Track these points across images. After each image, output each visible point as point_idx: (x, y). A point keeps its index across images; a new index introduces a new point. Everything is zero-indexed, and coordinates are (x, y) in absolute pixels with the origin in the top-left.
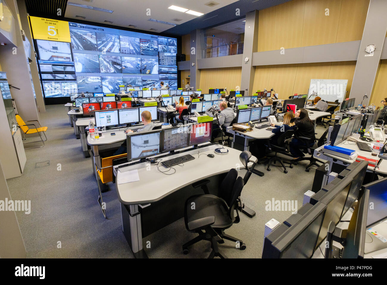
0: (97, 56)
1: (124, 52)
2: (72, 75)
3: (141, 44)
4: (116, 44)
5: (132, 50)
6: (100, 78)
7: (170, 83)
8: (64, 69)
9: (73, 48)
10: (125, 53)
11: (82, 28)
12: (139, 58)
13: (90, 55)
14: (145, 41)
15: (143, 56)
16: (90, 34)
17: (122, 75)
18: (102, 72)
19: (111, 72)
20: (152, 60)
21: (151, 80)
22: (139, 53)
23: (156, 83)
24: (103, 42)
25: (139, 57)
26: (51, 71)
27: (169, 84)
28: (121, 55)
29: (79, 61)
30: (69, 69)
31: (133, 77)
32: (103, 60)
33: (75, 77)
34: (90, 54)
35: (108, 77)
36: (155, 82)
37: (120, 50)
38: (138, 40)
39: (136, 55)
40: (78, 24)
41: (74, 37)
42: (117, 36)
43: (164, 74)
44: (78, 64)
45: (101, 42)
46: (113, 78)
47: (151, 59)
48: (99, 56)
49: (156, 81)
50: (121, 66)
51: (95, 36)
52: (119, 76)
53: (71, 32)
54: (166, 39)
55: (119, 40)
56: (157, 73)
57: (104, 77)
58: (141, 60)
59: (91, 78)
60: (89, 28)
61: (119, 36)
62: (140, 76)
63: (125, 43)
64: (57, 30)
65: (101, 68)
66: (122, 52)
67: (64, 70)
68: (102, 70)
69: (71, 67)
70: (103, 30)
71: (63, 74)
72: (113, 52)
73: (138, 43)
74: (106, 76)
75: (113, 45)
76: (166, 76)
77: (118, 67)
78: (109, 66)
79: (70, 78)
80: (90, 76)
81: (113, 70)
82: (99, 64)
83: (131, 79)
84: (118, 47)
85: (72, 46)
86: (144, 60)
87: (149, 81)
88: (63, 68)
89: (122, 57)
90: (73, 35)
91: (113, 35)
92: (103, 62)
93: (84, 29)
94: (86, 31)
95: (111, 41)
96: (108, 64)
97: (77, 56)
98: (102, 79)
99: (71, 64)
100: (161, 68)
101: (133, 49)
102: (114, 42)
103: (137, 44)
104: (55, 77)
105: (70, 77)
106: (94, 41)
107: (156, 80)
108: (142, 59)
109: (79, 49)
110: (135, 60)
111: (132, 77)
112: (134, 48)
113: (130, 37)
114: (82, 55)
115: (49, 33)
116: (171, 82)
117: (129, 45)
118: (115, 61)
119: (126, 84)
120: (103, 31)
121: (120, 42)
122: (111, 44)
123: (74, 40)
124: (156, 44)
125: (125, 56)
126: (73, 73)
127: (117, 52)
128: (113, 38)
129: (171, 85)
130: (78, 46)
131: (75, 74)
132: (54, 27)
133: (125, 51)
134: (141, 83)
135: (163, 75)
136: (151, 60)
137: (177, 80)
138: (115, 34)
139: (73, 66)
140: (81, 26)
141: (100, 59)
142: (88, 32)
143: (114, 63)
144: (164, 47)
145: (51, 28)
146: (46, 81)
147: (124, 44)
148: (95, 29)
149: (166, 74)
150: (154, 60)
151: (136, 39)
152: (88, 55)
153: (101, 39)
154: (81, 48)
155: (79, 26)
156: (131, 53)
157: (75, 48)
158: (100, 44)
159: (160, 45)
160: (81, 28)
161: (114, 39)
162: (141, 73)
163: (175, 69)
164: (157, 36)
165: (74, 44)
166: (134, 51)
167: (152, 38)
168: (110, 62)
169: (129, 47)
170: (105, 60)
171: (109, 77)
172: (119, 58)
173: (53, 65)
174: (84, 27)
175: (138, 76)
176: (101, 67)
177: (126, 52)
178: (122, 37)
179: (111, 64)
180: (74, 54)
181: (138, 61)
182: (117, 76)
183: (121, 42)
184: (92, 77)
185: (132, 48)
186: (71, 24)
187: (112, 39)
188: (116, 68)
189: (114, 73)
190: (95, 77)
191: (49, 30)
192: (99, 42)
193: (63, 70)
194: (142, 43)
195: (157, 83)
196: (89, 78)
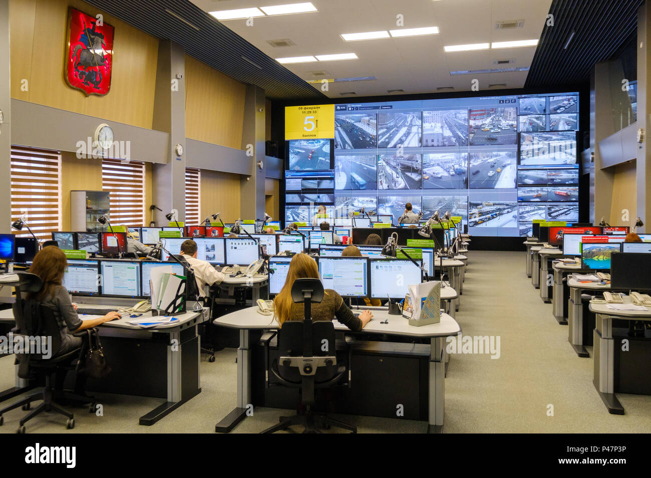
0: (374, 158)
1: (430, 143)
2: (328, 196)
3: (472, 123)
4: (414, 129)
5: (449, 138)
6: (375, 200)
7: (553, 210)
8: (319, 184)
9: (337, 147)
10: (433, 146)
11: (355, 111)
12: (463, 154)
13: (363, 157)
14: (483, 112)
15: (474, 148)
16: (367, 118)
17: (422, 192)
18: (380, 187)
19: (398, 188)
20: (500, 156)
21: (494, 205)
22: (463, 143)
23: (506, 211)
24: (389, 129)
25: (465, 152)
26: (299, 188)
27: (550, 214)
28: (422, 150)
29: (343, 170)
30: (325, 184)
31: (447, 198)
32: (384, 164)
33: (333, 199)
34: (362, 155)
35: (391, 197)
36: (504, 209)
37: (421, 141)
38: (463, 113)
39: (457, 148)
40: (349, 105)
41: (339, 128)
42: (418, 114)
43: (534, 189)
44: (340, 176)
45: (385, 130)
46: (400, 200)
47: (495, 153)
48: (378, 157)
49: (507, 205)
50: (421, 174)
51: (375, 121)
52: (413, 195)
53: (337, 120)
54: (543, 100)
55: (420, 121)
56: (513, 185)
57: (384, 198)
58: (469, 158)
59: (359, 201)
60: (366, 108)
61: (422, 113)
62: (464, 195)
63: (433, 124)
64: (317, 121)
65: (379, 180)
66: (425, 144)
67: (318, 186)
68: (382, 184)
69: (328, 181)
70: (391, 106)
71: (316, 193)
72: (407, 147)
73: (465, 120)
74: (386, 195)
75: (407, 134)
76: (540, 192)
77: (415, 177)
78: (395, 175)
79: (324, 201)
80: (358, 196)
81: (401, 183)
82: (377, 173)
83: (440, 202)
84: (417, 135)
85: (335, 144)
86: (477, 157)
87: (487, 205)
88: (317, 183)
89: (424, 155)
90: (339, 126)
91: (410, 114)
92: (384, 169)
93: (359, 111)
94: (361, 115)
95: (405, 126)
96: (394, 172)
97: (341, 160)
98: (380, 202)
99: (330, 176)
100: (522, 173)
101: (451, 134)
102: (411, 126)
103: (462, 122)
104: (303, 199)
105: (325, 198)
106: (371, 131)
107: (508, 202)
108: (472, 154)
109: (345, 148)
110: (453, 157)
111: (444, 197)
112: (453, 132)
113: (444, 111)
114: (348, 157)
115: (305, 129)
116: (557, 209)
117: (442, 127)
118: (409, 163)
119: (428, 212)
120: (390, 110)
121: (422, 125)
122: (404, 130)
123: (339, 133)
124: (513, 115)
125: (431, 152)
126: (330, 191)
127: (414, 146)
128: (409, 120)
129: (554, 217)
130: (344, 142)
131: (333, 193)
132: (313, 117)
133: (433, 141)
134: (466, 211)
135: (532, 191)
136: (496, 156)
137: (577, 203)
138: (414, 111)
139: (332, 179)
140: (354, 108)
141: (379, 162)
142: (363, 117)
143: (406, 169)
144: (537, 118)
145: (309, 120)
146: (290, 207)
147: (432, 126)
148: (377, 108)
149: (539, 188)
150: (503, 154)
151: (460, 113)
152: (360, 157)
153: (386, 124)
154: (349, 145)
155: (350, 109)
156: (446, 143)
157: (339, 148)
158: (383, 134)
159: (524, 117)
160: (353, 111)
161: (411, 121)
162: (467, 188)
163: (570, 173)
164: (515, 97)
165: (339, 140)
166: (454, 140)
167: (501, 104)
168: (399, 168)
169: (441, 132)
170: (388, 163)
171: (394, 198)
172: (418, 157)
173: (304, 179)
174: (358, 108)
175: (459, 195)
176: (381, 178)
177: (435, 143)
178: (428, 113)
179: (399, 170)
180: (336, 157)
181: (462, 159)
182: (410, 195)
183: (424, 125)
184: (361, 199)
185: (447, 133)
186: (338, 107)
187: (406, 121)
188: (409, 180)
189: (405, 188)
190: (366, 199)
191: (306, 123)
192: (380, 132)
193: (316, 187)
194: (475, 119)
195: (509, 210)
196: (356, 201)
